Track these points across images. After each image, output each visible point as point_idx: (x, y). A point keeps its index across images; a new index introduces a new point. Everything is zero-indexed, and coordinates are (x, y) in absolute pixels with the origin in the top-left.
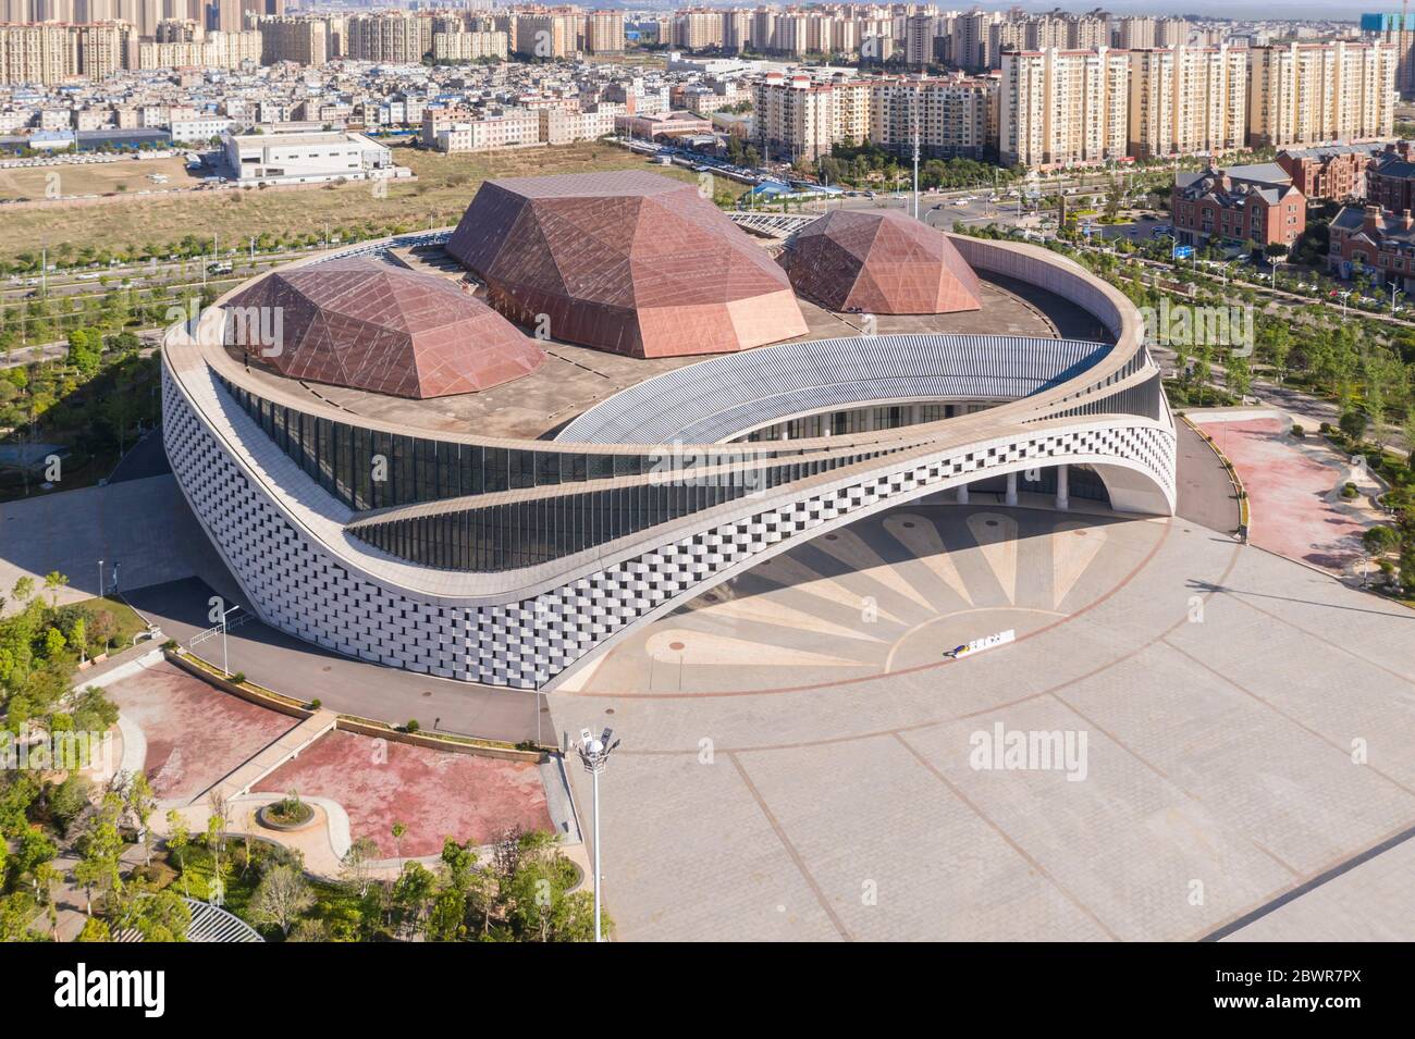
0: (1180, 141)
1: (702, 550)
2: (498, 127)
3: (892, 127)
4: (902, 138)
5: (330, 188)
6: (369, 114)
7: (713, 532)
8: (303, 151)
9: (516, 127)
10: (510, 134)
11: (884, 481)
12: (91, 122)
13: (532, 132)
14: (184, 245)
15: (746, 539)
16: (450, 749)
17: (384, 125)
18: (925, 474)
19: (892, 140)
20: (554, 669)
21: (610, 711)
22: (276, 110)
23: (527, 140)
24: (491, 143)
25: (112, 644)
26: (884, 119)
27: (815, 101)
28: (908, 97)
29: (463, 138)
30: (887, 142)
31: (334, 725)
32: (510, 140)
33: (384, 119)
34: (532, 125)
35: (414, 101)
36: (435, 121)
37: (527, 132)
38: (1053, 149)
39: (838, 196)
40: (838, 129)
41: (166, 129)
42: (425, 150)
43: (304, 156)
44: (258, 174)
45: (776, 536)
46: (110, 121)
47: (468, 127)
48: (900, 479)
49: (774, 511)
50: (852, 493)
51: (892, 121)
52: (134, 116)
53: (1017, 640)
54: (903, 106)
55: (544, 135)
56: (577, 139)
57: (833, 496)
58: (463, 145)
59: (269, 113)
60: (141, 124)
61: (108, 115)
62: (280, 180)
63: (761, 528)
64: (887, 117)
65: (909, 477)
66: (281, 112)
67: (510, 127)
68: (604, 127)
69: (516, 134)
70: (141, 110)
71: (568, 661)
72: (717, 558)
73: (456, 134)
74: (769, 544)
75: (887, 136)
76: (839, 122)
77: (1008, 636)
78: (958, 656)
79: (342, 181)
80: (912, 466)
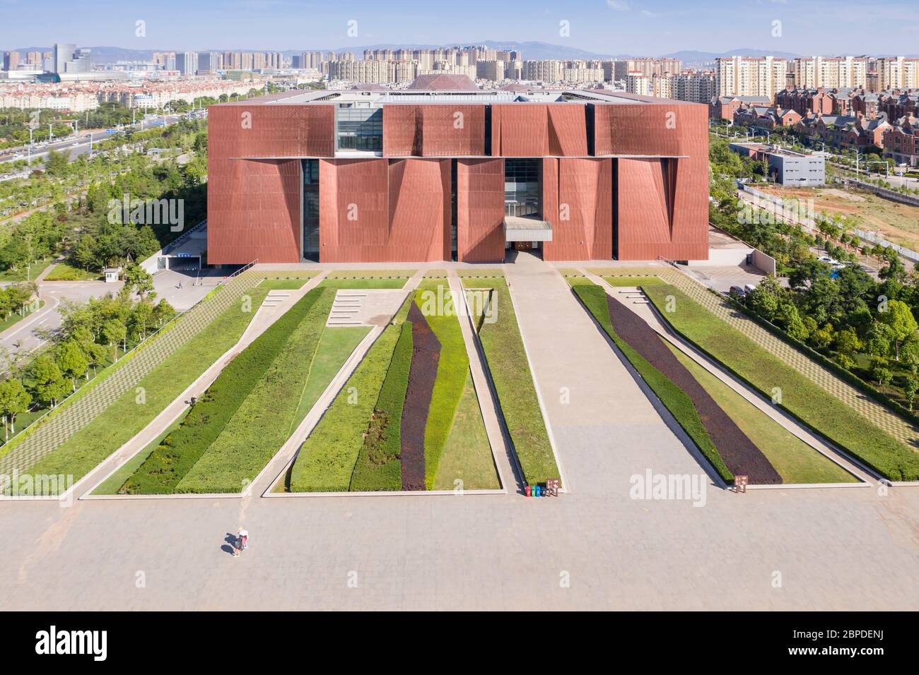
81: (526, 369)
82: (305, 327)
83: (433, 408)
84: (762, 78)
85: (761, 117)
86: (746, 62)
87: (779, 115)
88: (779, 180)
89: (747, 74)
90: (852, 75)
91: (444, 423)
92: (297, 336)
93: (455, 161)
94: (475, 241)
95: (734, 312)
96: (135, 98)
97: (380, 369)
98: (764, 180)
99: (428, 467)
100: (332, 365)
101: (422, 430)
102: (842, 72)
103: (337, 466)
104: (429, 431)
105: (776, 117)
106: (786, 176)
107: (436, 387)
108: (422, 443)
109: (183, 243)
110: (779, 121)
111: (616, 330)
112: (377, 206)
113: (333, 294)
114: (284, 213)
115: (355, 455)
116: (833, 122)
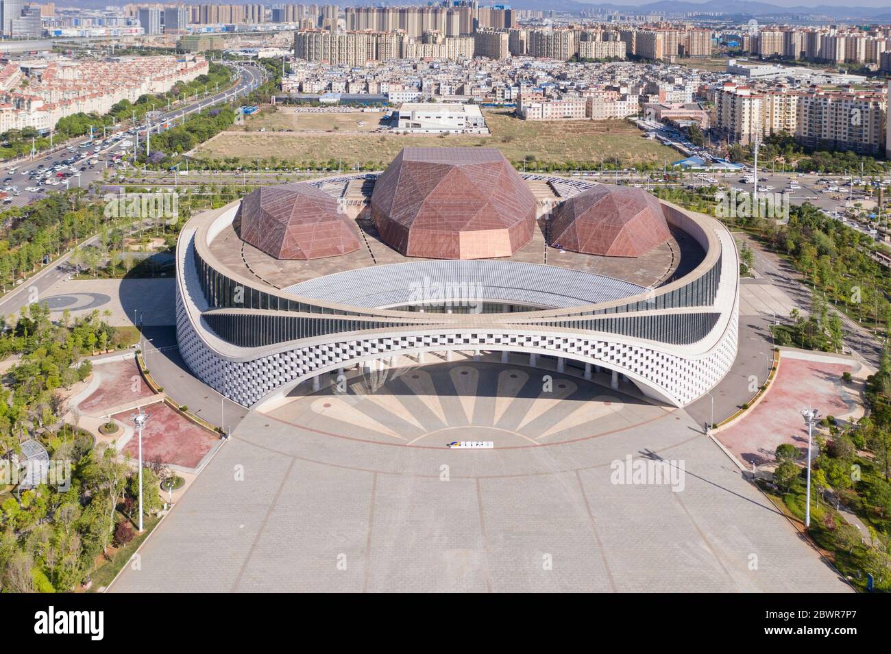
1: (312, 355)
2: (559, 107)
3: (810, 126)
4: (817, 134)
5: (441, 137)
6: (499, 93)
7: (317, 347)
8: (433, 114)
9: (570, 107)
10: (566, 111)
11: (404, 339)
12: (355, 89)
13: (581, 111)
14: (329, 163)
15: (332, 354)
16: (193, 422)
17: (507, 100)
18: (429, 340)
19: (810, 135)
20: (254, 400)
21: (267, 426)
22: (448, 87)
23: (578, 115)
24: (554, 116)
25: (119, 347)
26: (805, 119)
27: (750, 104)
28: (822, 105)
29: (536, 112)
30: (807, 135)
31: (163, 400)
32: (566, 115)
33: (507, 96)
34: (581, 107)
35: (525, 87)
36: (522, 101)
37: (578, 111)
39: (736, 171)
40: (778, 123)
41: (387, 95)
42: (514, 117)
43: (433, 118)
44: (407, 126)
45: (346, 356)
46: (365, 89)
47: (540, 105)
48: (414, 340)
49: (345, 343)
50: (387, 342)
51: (810, 121)
52: (376, 87)
53: (494, 449)
54: (818, 111)
55: (589, 113)
56: (611, 117)
57: (376, 342)
58: (536, 116)
59: (445, 89)
60: (379, 92)
61: (364, 86)
62: (416, 130)
63: (339, 351)
64: (807, 118)
65: (419, 340)
66: (451, 89)
67: (567, 107)
68: (631, 110)
69: (570, 111)
70: (380, 84)
71: (259, 397)
72: (319, 361)
73: (532, 110)
74: (343, 360)
75: (807, 131)
76: (778, 119)
77: (491, 445)
78: (452, 447)
79: (447, 134)
80: (421, 334)
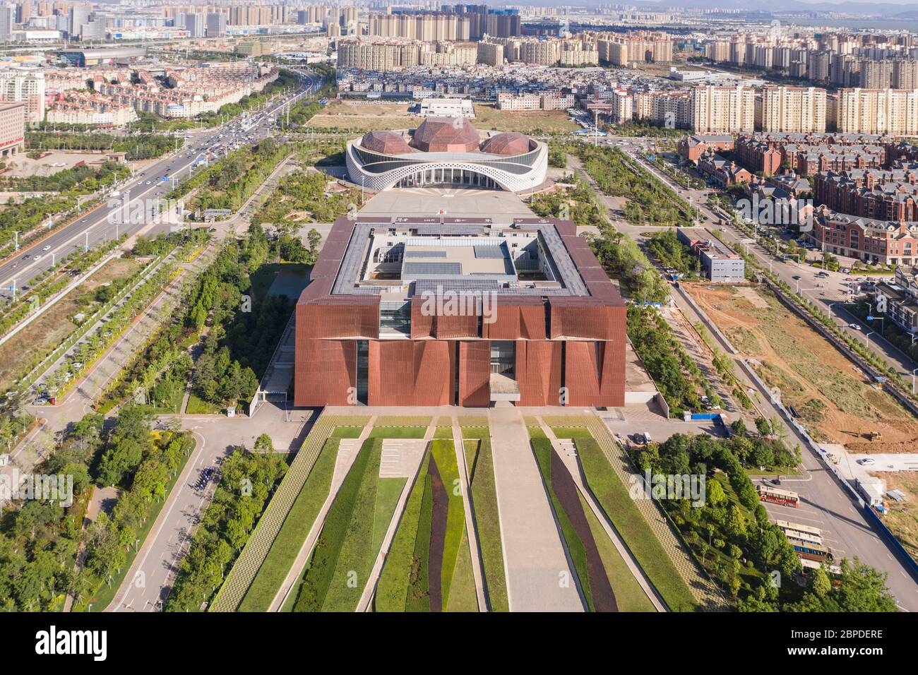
0: (784, 128)
2: (522, 102)
6: (487, 92)
8: (442, 106)
9: (530, 102)
12: (389, 89)
17: (493, 97)
19: (658, 118)
22: (453, 88)
23: (534, 107)
24: (519, 108)
27: (625, 101)
28: (664, 101)
32: (527, 106)
34: (537, 102)
36: (499, 98)
37: (535, 104)
38: (712, 126)
41: (411, 93)
42: (494, 108)
43: (442, 108)
44: (426, 112)
46: (396, 89)
47: (510, 100)
52: (404, 87)
55: (541, 106)
56: (556, 108)
58: (507, 107)
60: (406, 91)
62: (432, 115)
64: (657, 109)
67: (527, 102)
68: (569, 104)
69: (530, 105)
81: (497, 523)
82: (367, 478)
83: (445, 555)
84: (732, 106)
85: (719, 169)
86: (719, 91)
87: (733, 172)
88: (709, 277)
89: (719, 101)
90: (814, 103)
91: (450, 568)
92: (363, 489)
93: (458, 342)
94: (470, 393)
95: (626, 465)
96: (169, 107)
97: (414, 520)
98: (698, 275)
99: (443, 601)
100: (386, 515)
101: (440, 573)
102: (804, 101)
103: (398, 599)
104: (443, 575)
105: (730, 173)
106: (713, 273)
107: (446, 537)
108: (440, 583)
109: (270, 375)
110: (733, 177)
111: (553, 485)
112: (406, 370)
113: (380, 444)
114: (345, 373)
115: (406, 591)
116: (771, 194)
